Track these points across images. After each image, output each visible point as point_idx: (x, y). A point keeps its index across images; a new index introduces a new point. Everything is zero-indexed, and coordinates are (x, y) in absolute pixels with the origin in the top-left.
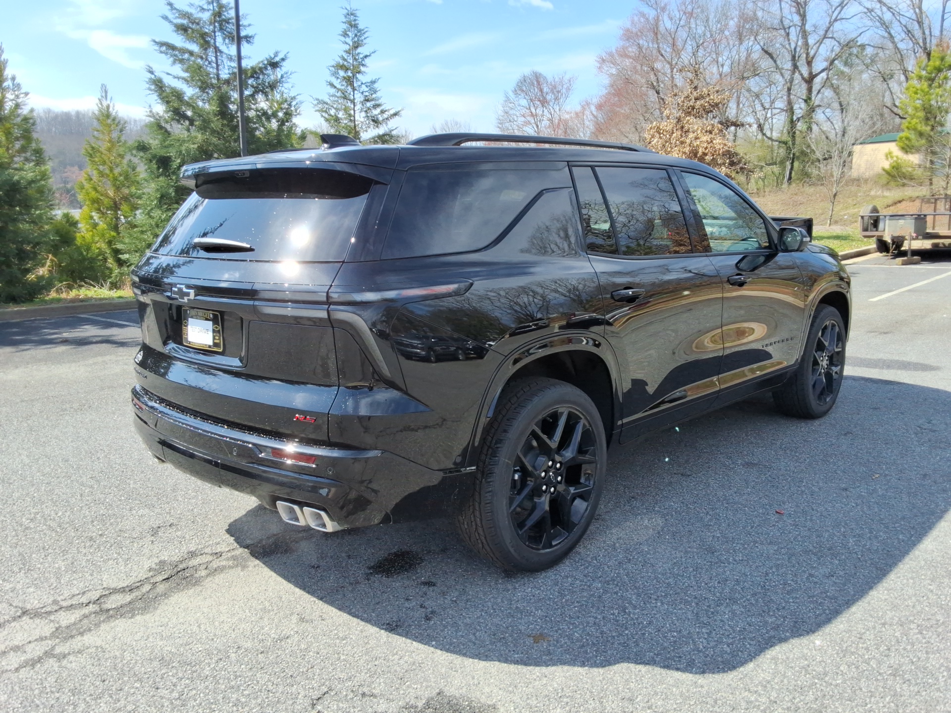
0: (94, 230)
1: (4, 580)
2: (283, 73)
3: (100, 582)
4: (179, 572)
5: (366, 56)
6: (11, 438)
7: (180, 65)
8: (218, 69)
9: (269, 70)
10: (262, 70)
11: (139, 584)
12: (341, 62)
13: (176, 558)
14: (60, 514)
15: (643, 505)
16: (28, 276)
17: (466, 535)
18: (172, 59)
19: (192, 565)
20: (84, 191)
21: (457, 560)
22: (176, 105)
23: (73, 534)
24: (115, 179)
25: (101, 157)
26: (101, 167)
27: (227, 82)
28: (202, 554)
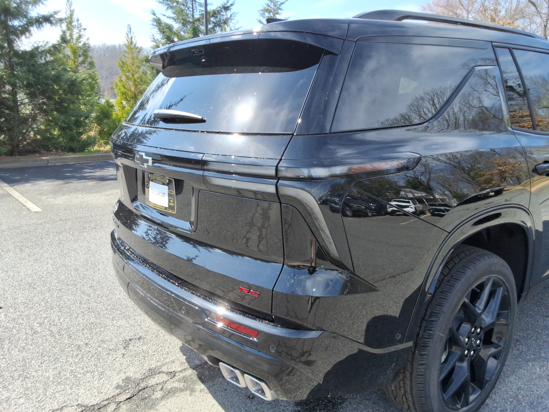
0: (123, 110)
1: (4, 387)
2: (231, 13)
3: (76, 397)
4: (140, 391)
5: (282, 3)
6: (45, 249)
7: (171, 10)
8: (193, 11)
9: (224, 13)
10: (219, 12)
11: (106, 403)
12: (267, 7)
13: (138, 376)
14: (62, 320)
15: (529, 350)
16: (82, 137)
17: (392, 395)
18: (166, 6)
19: (150, 385)
20: (118, 87)
21: (374, 403)
22: (168, 34)
23: (67, 342)
24: (135, 81)
25: (127, 68)
26: (127, 73)
27: (198, 20)
28: (160, 373)
